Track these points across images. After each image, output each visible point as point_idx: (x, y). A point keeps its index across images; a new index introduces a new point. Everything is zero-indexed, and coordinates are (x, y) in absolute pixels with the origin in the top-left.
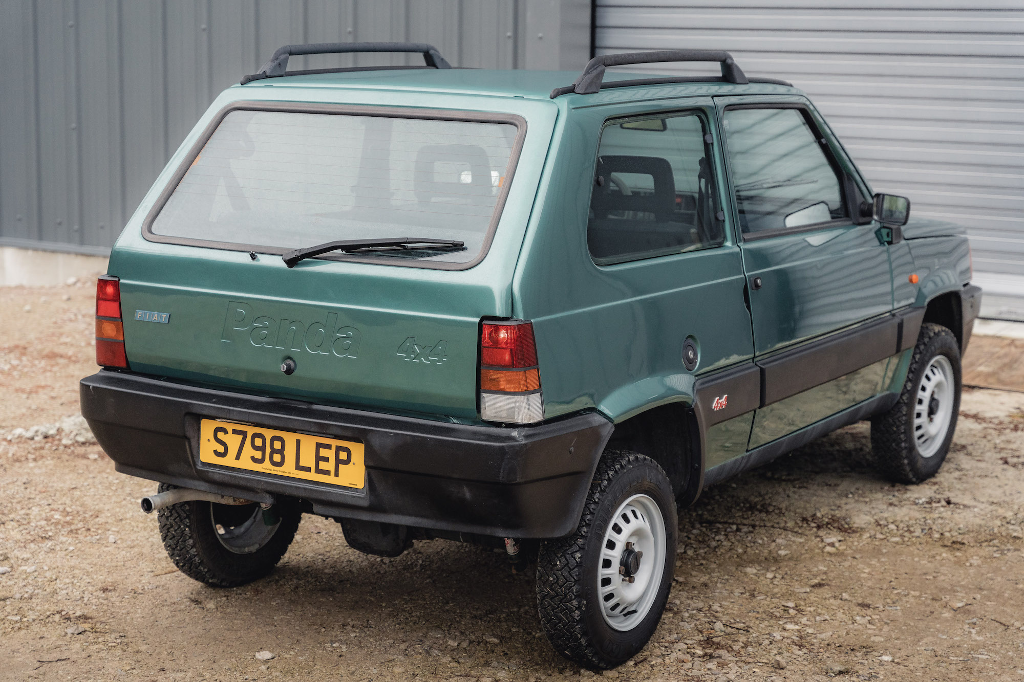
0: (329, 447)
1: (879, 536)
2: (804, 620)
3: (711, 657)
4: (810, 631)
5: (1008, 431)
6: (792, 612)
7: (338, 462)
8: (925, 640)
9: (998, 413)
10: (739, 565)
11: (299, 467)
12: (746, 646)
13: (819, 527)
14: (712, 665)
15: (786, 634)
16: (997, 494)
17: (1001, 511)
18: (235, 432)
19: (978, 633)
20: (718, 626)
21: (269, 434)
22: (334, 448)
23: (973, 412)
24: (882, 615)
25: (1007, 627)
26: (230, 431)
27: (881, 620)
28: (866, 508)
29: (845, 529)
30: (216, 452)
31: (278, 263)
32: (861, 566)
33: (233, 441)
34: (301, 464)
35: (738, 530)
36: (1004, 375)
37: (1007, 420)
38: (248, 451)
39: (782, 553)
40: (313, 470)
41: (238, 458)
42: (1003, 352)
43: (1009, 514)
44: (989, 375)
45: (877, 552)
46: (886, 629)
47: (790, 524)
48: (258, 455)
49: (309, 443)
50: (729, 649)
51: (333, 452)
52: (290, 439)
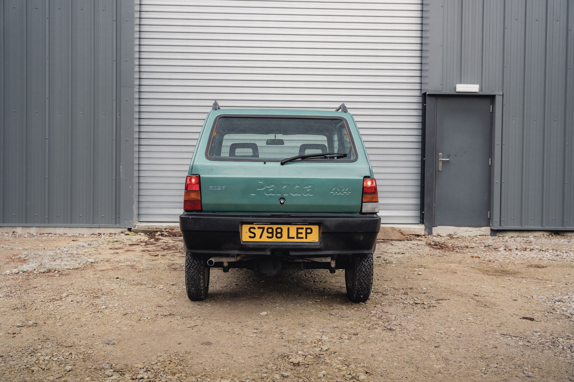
0: (302, 228)
7: (307, 233)
11: (289, 237)
18: (259, 228)
21: (275, 227)
26: (256, 228)
30: (250, 237)
33: (258, 232)
38: (265, 234)
40: (296, 238)
41: (260, 238)
48: (270, 235)
49: (293, 228)
51: (304, 230)
52: (285, 228)
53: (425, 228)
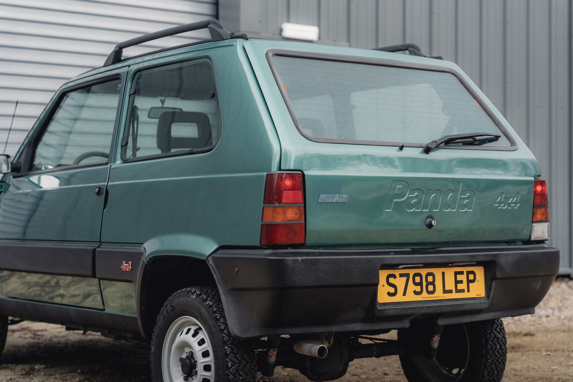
0: (462, 273)
7: (469, 281)
11: (445, 292)
18: (401, 275)
21: (424, 272)
22: (465, 273)
26: (398, 276)
30: (389, 294)
31: (417, 153)
33: (400, 282)
34: (446, 289)
38: (412, 287)
40: (454, 291)
41: (404, 294)
48: (418, 289)
49: (450, 273)
51: (465, 276)
52: (437, 272)
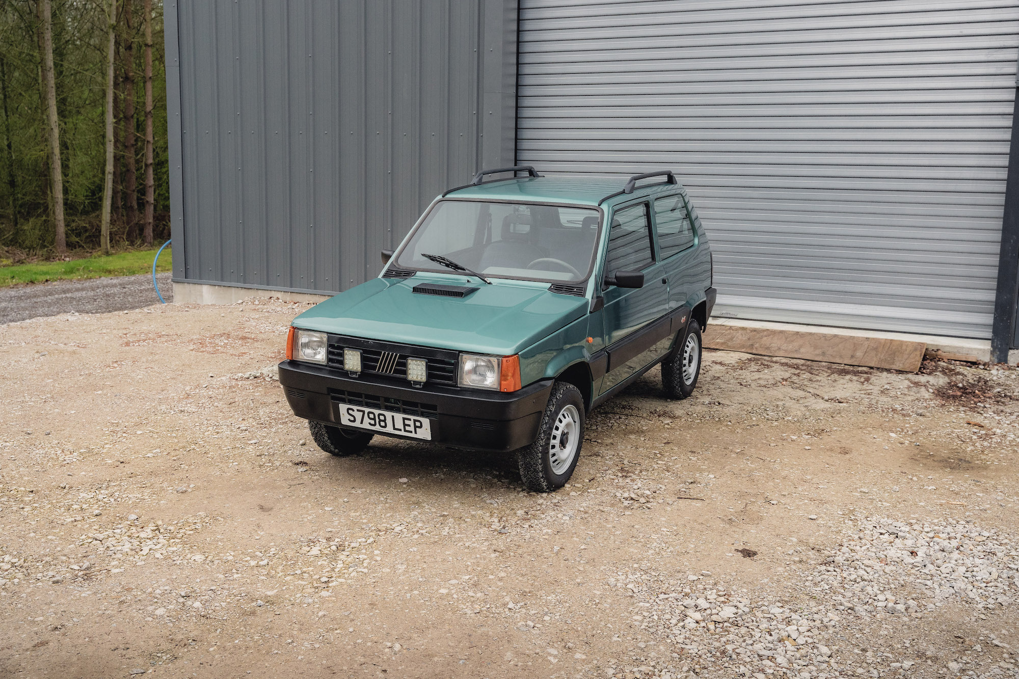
1: (690, 420)
2: (666, 459)
3: (626, 477)
4: (671, 464)
5: (738, 370)
6: (658, 455)
8: (727, 467)
9: (731, 362)
10: (625, 435)
12: (641, 472)
13: (659, 416)
14: (628, 480)
15: (659, 466)
16: (741, 399)
17: (745, 407)
19: (751, 463)
20: (626, 462)
23: (719, 361)
24: (703, 456)
25: (764, 461)
27: (703, 458)
28: (680, 407)
29: (674, 417)
32: (684, 434)
35: (620, 418)
36: (730, 344)
37: (736, 365)
39: (644, 428)
42: (727, 332)
43: (749, 408)
44: (722, 344)
45: (690, 428)
46: (706, 462)
47: (645, 415)
50: (633, 473)
53: (992, 349)
